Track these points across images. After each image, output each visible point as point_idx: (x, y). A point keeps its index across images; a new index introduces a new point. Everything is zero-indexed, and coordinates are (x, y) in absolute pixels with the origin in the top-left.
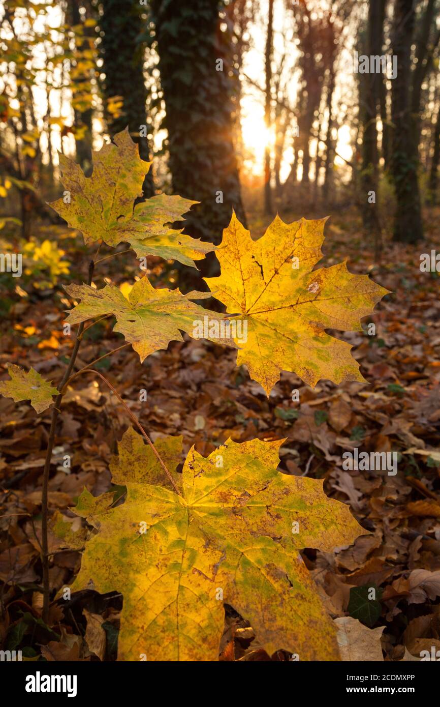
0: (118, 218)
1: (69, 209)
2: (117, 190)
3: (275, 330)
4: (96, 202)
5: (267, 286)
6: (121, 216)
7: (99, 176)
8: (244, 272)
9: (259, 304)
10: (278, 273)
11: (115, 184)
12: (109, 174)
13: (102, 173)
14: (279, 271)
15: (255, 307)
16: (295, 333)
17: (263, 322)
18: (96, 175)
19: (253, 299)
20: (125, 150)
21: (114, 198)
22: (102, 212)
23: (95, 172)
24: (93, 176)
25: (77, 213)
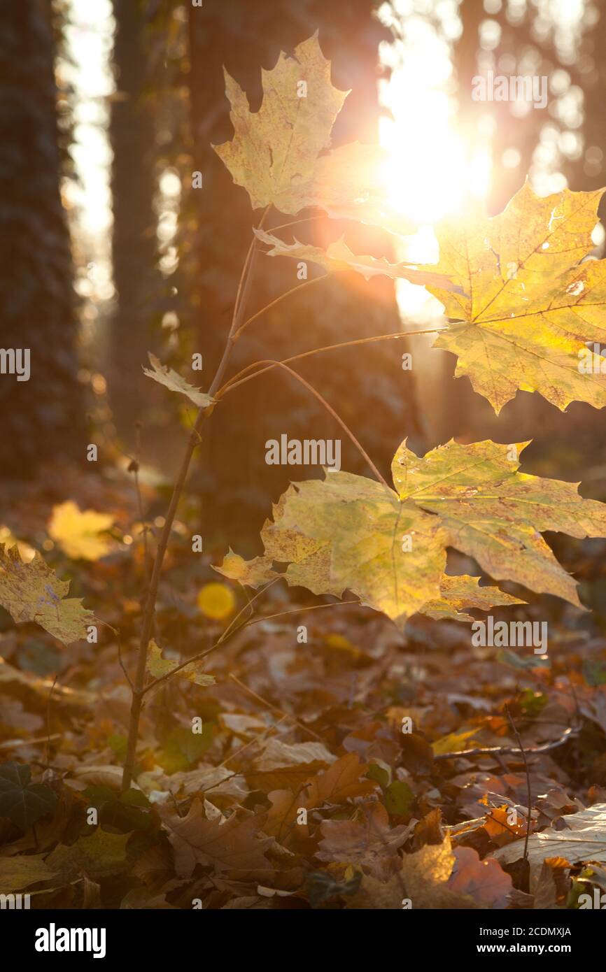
0: (293, 177)
1: (235, 158)
2: (295, 135)
3: (513, 343)
4: (264, 151)
5: (505, 285)
6: (298, 175)
7: (270, 112)
8: (472, 262)
9: (492, 310)
10: (523, 268)
11: (292, 125)
12: (285, 108)
13: (275, 107)
14: (525, 265)
15: (486, 314)
16: (543, 348)
17: (496, 333)
18: (266, 110)
19: (484, 302)
20: (310, 71)
21: (289, 146)
22: (271, 166)
23: (266, 105)
24: (261, 111)
25: (243, 165)
